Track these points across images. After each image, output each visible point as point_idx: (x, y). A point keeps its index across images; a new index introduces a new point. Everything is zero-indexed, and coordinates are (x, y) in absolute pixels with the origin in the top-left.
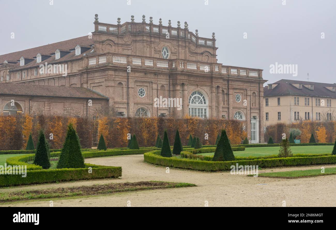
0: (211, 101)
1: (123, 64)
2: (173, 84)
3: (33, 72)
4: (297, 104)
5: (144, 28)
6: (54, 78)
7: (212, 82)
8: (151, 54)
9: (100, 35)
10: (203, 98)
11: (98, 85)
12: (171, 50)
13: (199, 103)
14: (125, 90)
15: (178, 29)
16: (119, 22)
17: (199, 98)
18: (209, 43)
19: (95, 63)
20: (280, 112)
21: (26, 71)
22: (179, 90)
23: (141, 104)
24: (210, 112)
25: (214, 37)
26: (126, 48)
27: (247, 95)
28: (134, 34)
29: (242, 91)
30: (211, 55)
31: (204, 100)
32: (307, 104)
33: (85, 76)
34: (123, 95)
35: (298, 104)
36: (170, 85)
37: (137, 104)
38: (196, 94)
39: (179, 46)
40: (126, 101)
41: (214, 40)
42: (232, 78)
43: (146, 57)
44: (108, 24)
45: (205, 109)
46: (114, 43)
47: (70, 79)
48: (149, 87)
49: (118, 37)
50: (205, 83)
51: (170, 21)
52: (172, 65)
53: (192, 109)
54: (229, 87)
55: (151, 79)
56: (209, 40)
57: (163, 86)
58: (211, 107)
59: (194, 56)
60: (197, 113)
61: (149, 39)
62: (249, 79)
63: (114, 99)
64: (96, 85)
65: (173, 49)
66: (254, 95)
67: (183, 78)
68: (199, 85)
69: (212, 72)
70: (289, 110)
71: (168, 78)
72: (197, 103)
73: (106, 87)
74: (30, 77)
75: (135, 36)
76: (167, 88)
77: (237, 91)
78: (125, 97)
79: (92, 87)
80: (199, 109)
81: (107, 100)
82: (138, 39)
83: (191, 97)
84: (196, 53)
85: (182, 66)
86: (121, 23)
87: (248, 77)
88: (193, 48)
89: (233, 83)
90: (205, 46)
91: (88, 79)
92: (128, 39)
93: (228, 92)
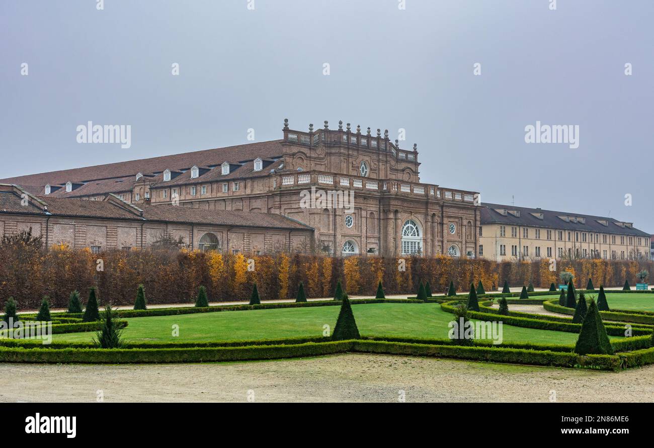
0: (425, 233)
1: (330, 186)
2: (384, 210)
3: (190, 190)
4: (503, 235)
5: (341, 138)
6: (224, 199)
7: (427, 208)
8: (348, 171)
9: (291, 145)
10: (417, 228)
11: (297, 211)
12: (370, 166)
13: (412, 235)
14: (331, 218)
15: (378, 139)
16: (311, 129)
17: (412, 228)
18: (411, 157)
19: (292, 183)
20: (482, 245)
21: (177, 189)
22: (392, 219)
23: (349, 236)
24: (425, 247)
25: (415, 149)
26: (319, 163)
27: (462, 225)
28: (329, 145)
29: (457, 220)
30: (413, 172)
31: (418, 231)
32: (514, 236)
33: (277, 199)
34: (329, 225)
35: (505, 235)
36: (380, 212)
37: (345, 236)
38: (408, 223)
39: (379, 161)
40: (332, 232)
41: (415, 153)
42: (447, 203)
43: (343, 175)
44: (299, 132)
45: (419, 243)
46: (306, 156)
47: (250, 202)
48: (357, 215)
49: (310, 149)
50: (419, 209)
51: (369, 128)
52: (382, 186)
53: (405, 242)
54: (444, 215)
55: (360, 205)
56: (411, 153)
57: (372, 213)
58: (425, 241)
59: (394, 173)
60: (410, 247)
61: (346, 152)
62: (465, 205)
63: (319, 230)
64: (293, 211)
65: (372, 164)
66: (469, 225)
67: (397, 204)
68: (413, 212)
69: (427, 195)
70: (494, 243)
71: (378, 203)
72: (410, 235)
73: (310, 214)
74: (185, 196)
75: (330, 147)
76: (376, 216)
77: (452, 220)
78: (331, 227)
79: (287, 214)
80: (412, 243)
81: (312, 231)
82: (333, 151)
83: (403, 227)
84: (397, 170)
85: (395, 188)
86: (314, 131)
87: (463, 201)
88: (393, 163)
89: (448, 210)
90: (406, 161)
91: (282, 203)
92: (320, 152)
93: (442, 220)
